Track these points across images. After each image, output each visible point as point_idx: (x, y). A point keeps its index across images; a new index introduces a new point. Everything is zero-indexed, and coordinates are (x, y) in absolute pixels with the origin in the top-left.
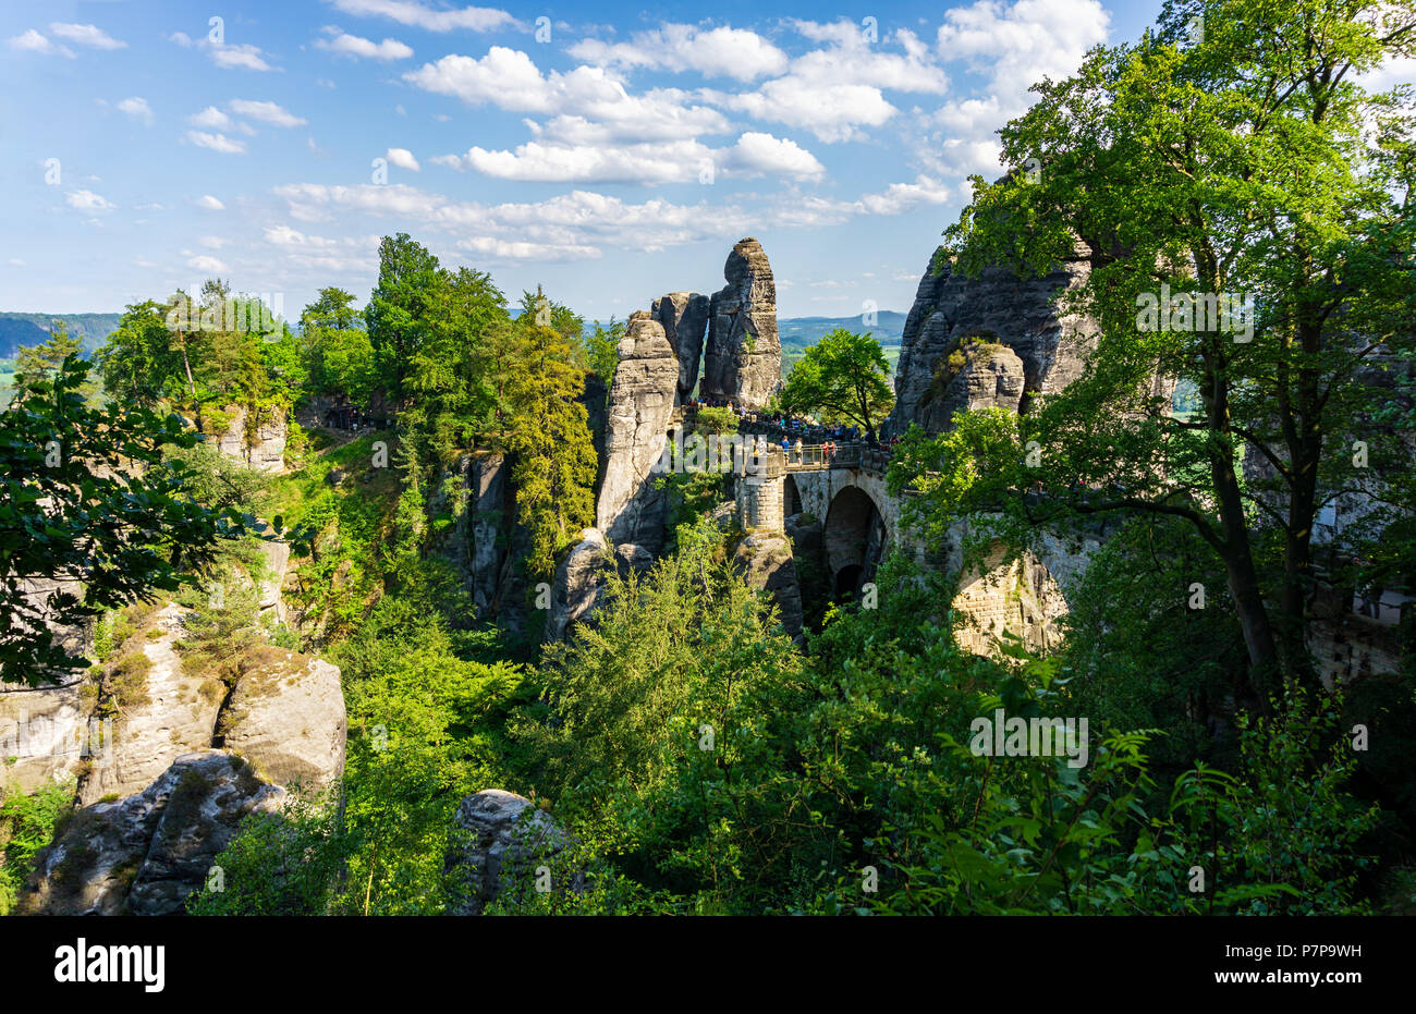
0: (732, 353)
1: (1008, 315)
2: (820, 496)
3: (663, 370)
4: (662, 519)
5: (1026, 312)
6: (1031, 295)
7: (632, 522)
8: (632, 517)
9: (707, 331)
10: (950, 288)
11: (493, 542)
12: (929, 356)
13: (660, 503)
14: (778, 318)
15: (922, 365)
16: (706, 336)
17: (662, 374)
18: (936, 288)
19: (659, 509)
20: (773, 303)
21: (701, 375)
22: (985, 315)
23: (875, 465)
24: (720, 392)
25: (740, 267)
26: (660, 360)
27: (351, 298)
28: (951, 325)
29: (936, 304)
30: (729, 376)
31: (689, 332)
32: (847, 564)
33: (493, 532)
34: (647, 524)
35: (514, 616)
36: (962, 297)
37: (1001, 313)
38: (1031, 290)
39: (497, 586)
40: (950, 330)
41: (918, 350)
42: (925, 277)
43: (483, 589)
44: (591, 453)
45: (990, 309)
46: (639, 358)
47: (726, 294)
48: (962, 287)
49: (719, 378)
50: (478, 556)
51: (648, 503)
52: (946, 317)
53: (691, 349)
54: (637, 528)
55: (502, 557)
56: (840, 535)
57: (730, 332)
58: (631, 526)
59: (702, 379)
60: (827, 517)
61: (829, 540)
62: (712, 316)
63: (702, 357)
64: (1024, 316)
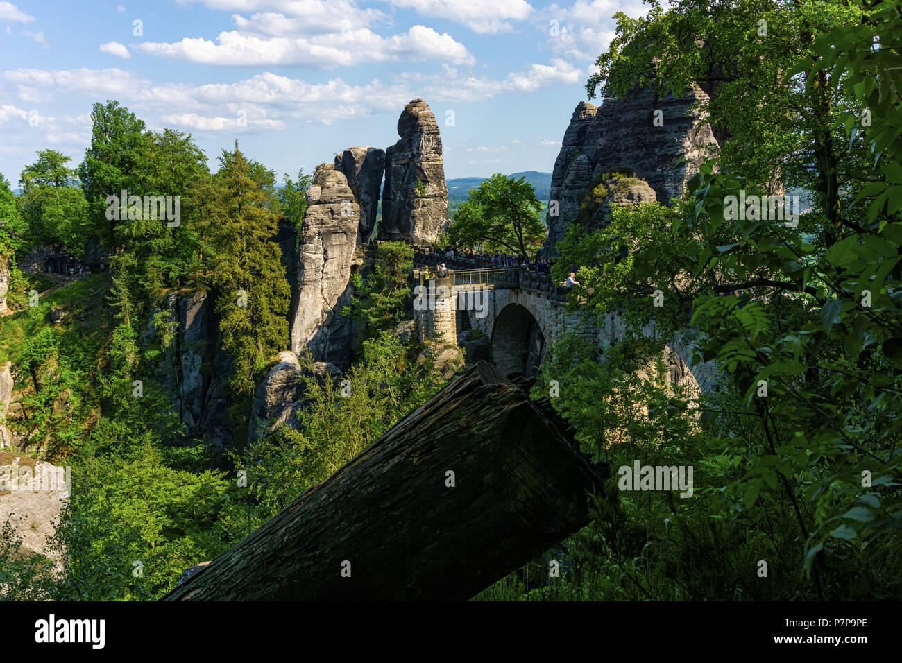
0: (406, 197)
1: (641, 154)
3: (347, 213)
4: (349, 342)
5: (656, 150)
6: (661, 136)
7: (322, 346)
8: (323, 342)
9: (384, 180)
10: (592, 134)
11: (198, 368)
12: (576, 191)
13: (346, 328)
14: (444, 167)
16: (383, 184)
17: (346, 216)
18: (578, 136)
19: (346, 333)
20: (440, 154)
21: (379, 217)
22: (622, 154)
23: (533, 284)
24: (396, 231)
25: (411, 123)
26: (343, 204)
27: (66, 159)
28: (594, 164)
29: (580, 149)
30: (404, 218)
31: (367, 180)
33: (198, 359)
34: (335, 347)
35: (219, 434)
36: (602, 141)
37: (636, 153)
39: (204, 408)
40: (593, 169)
41: (567, 187)
42: (569, 128)
43: (191, 410)
44: (284, 286)
45: (626, 150)
46: (325, 202)
47: (399, 147)
48: (602, 133)
50: (186, 381)
51: (336, 328)
52: (589, 159)
53: (370, 195)
54: (326, 351)
55: (207, 381)
56: (504, 348)
57: (403, 180)
58: (321, 349)
59: (379, 222)
60: (493, 332)
61: (495, 352)
62: (388, 166)
63: (380, 202)
64: (655, 154)
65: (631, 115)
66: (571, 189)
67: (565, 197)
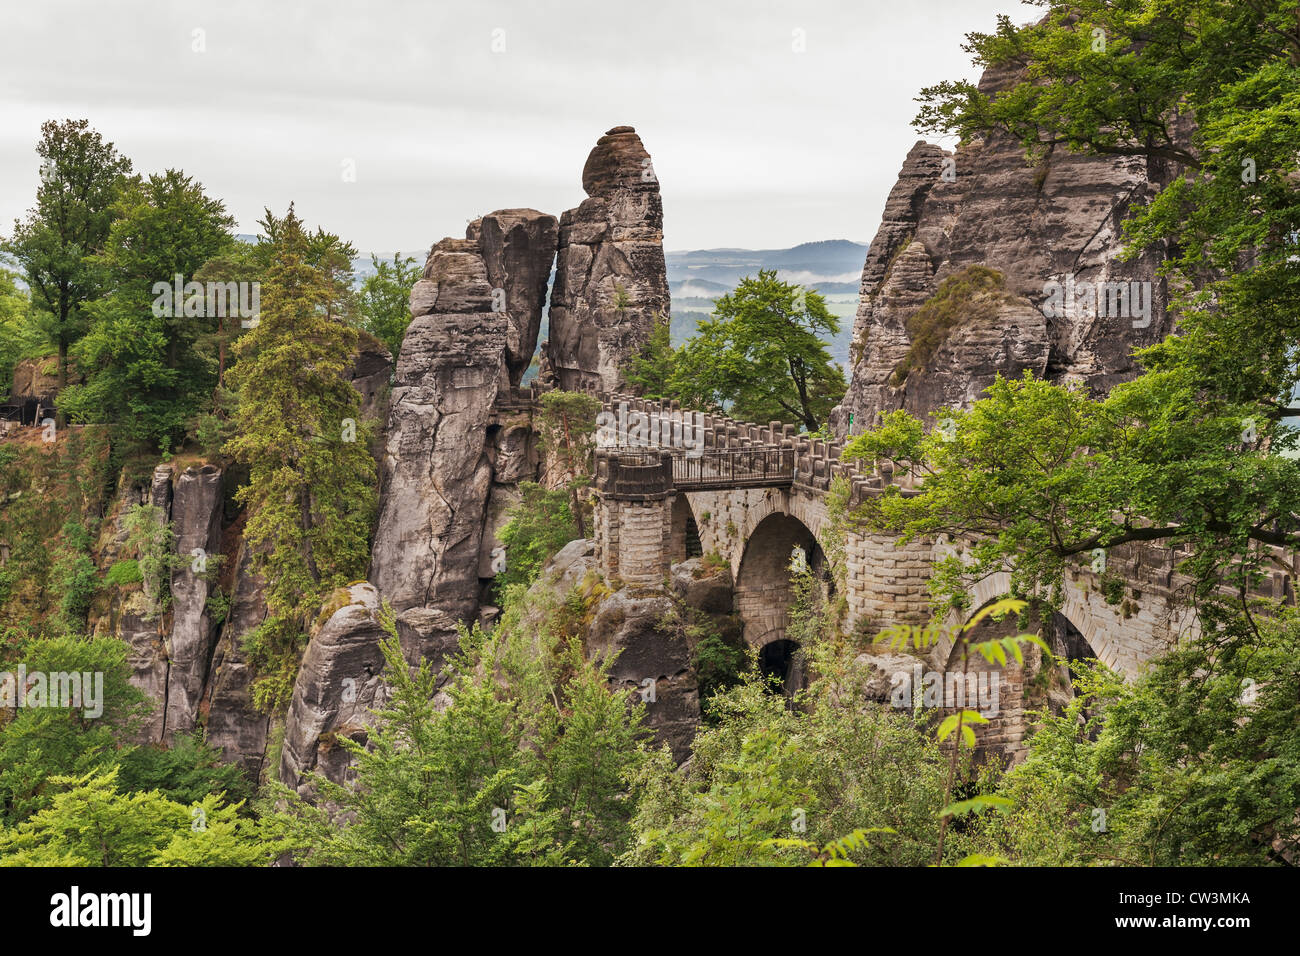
0: (593, 304)
1: (1024, 246)
2: (732, 531)
3: (484, 331)
4: (477, 567)
5: (1049, 242)
6: (1059, 216)
7: (427, 573)
8: (429, 566)
9: (554, 268)
10: (933, 206)
11: (201, 605)
12: (902, 310)
13: (473, 541)
14: (666, 250)
15: (891, 324)
16: (552, 278)
17: (480, 337)
18: (913, 204)
19: (473, 551)
20: (659, 226)
21: (543, 337)
22: (987, 246)
23: (817, 479)
24: (574, 365)
26: (476, 316)
28: (935, 261)
29: (913, 231)
30: (588, 341)
31: (524, 271)
32: (772, 638)
34: (452, 576)
35: (232, 727)
36: (951, 221)
37: (1014, 244)
38: (1058, 210)
39: (207, 677)
40: (934, 269)
41: (885, 301)
42: (896, 189)
43: (184, 682)
45: (996, 238)
46: (444, 311)
47: (585, 213)
48: (952, 205)
49: (572, 342)
50: (179, 628)
51: (454, 541)
52: (928, 251)
53: (527, 297)
54: (435, 582)
55: (215, 631)
56: (762, 592)
57: (589, 273)
58: (426, 580)
59: (544, 346)
60: (742, 564)
61: (744, 601)
62: (562, 245)
63: (545, 310)
64: (1047, 249)
65: (1004, 176)
66: (894, 305)
67: (882, 319)
